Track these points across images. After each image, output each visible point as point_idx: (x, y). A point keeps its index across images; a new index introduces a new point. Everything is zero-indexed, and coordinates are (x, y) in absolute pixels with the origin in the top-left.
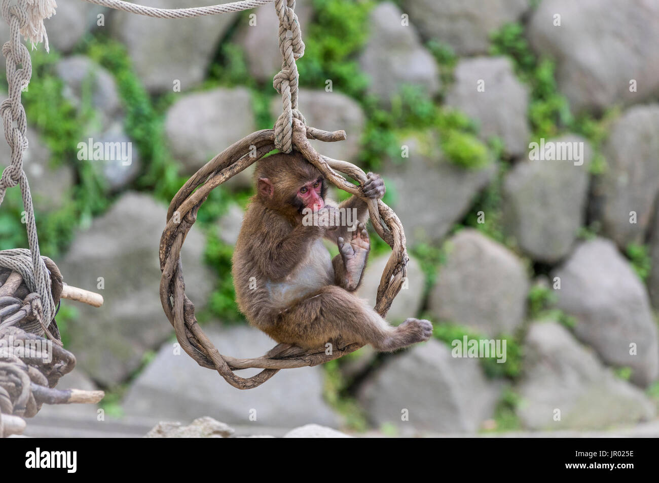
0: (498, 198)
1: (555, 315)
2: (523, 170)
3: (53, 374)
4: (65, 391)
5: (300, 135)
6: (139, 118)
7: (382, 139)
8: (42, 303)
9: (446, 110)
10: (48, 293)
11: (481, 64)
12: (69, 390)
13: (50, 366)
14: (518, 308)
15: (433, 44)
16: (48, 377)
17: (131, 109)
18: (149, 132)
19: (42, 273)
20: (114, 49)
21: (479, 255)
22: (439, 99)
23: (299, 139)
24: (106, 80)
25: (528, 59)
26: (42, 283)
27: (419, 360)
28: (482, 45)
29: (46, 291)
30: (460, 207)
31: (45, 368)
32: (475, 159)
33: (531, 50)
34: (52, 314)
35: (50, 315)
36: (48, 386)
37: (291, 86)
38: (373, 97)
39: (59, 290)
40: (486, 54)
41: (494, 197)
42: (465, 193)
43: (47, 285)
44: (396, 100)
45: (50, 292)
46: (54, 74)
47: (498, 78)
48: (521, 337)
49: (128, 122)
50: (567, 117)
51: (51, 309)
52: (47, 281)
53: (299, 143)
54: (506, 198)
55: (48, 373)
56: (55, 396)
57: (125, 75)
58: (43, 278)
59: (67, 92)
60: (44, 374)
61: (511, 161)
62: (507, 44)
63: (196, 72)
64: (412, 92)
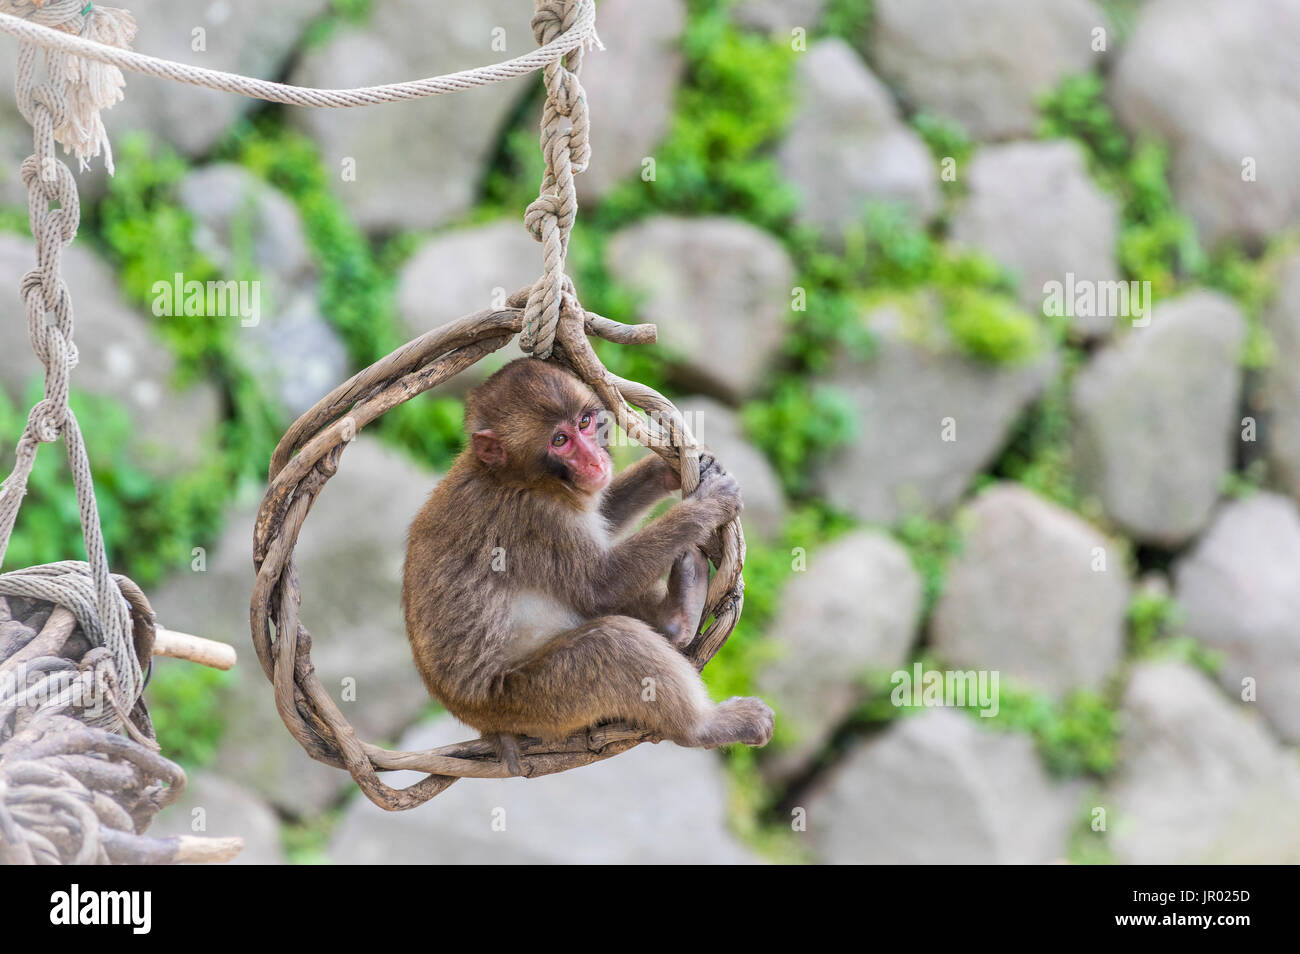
0: (1062, 422)
1: (1182, 647)
2: (1111, 364)
3: (142, 807)
4: (166, 840)
5: (573, 326)
6: (346, 284)
7: (827, 311)
8: (116, 666)
9: (953, 252)
10: (127, 646)
11: (1021, 157)
12: (176, 838)
13: (135, 791)
14: (1109, 638)
15: (923, 119)
16: (132, 813)
17: (330, 267)
18: (367, 313)
19: (114, 607)
20: (291, 150)
21: (1028, 533)
22: (938, 230)
23: (570, 334)
24: (279, 211)
25: (1114, 144)
26: (113, 628)
27: (913, 747)
28: (1021, 119)
29: (122, 644)
30: (988, 441)
31: (126, 795)
32: (1013, 346)
33: (1119, 126)
34: (137, 687)
35: (132, 690)
36: (134, 832)
37: (561, 227)
38: (807, 228)
39: (149, 640)
40: (1029, 136)
41: (1053, 420)
42: (997, 413)
43: (124, 630)
44: (854, 234)
45: (131, 644)
46: (176, 203)
47: (1056, 184)
48: (1116, 694)
49: (325, 291)
50: (1193, 256)
51: (134, 678)
52: (125, 623)
53: (571, 341)
54: (1077, 421)
55: (133, 805)
56: (147, 849)
57: (317, 200)
58: (117, 619)
59: (204, 238)
60: (125, 808)
61: (1086, 346)
62: (1072, 115)
63: (459, 189)
64: (886, 216)
